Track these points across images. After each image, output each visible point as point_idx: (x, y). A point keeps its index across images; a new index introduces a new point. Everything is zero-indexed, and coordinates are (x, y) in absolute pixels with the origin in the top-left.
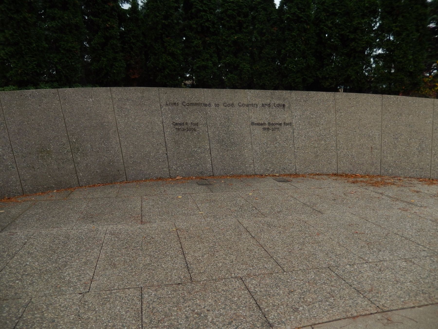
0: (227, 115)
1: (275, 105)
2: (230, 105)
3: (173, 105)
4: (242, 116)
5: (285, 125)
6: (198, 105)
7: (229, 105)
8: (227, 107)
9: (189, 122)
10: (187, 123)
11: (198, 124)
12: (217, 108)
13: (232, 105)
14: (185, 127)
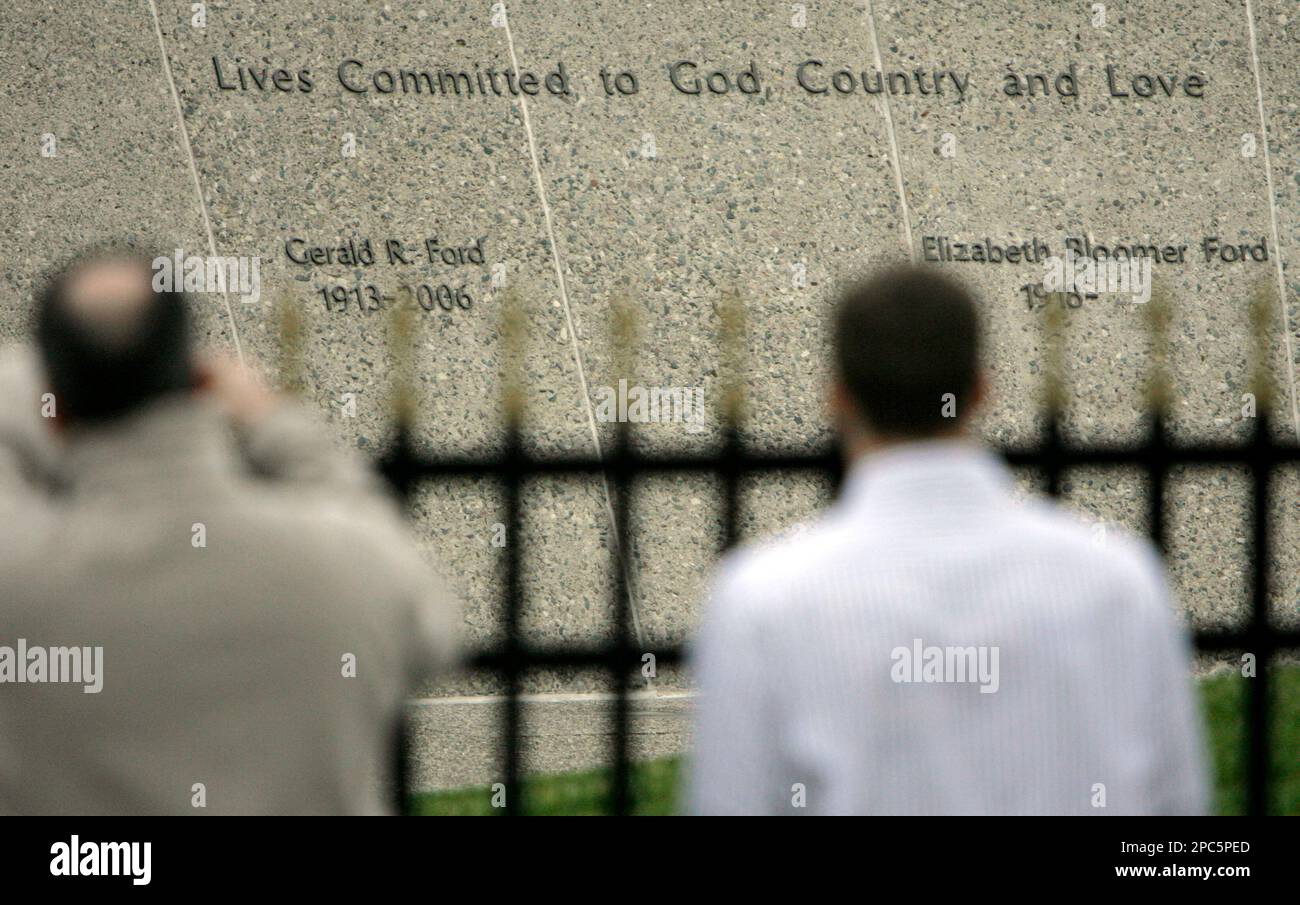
0: (713, 171)
1: (1122, 86)
2: (733, 80)
3: (269, 84)
4: (844, 177)
5: (1216, 260)
6: (463, 86)
7: (717, 83)
8: (705, 96)
9: (413, 235)
10: (394, 249)
11: (487, 255)
12: (619, 106)
13: (748, 84)
14: (383, 276)
